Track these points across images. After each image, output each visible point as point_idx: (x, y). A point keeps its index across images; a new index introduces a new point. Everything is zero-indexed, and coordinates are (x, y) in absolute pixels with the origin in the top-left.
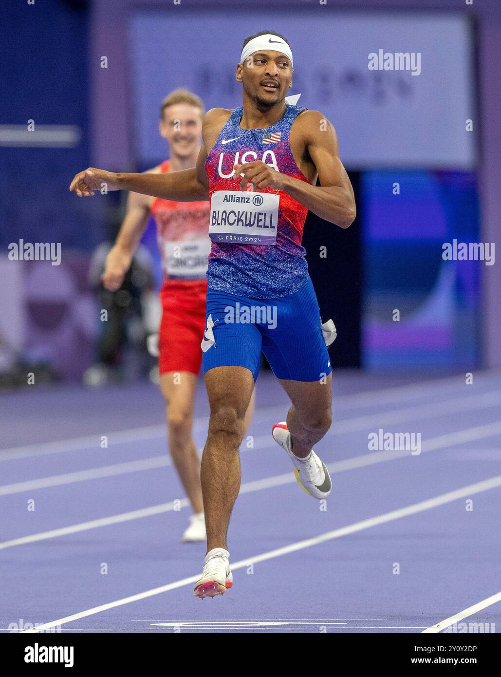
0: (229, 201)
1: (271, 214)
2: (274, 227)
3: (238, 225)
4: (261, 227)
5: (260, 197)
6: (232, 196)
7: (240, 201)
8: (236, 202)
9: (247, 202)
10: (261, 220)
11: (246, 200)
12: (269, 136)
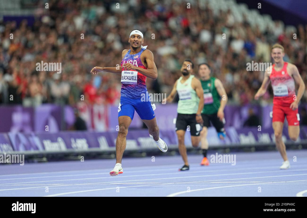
0: (125, 73)
1: (136, 76)
2: (136, 80)
4: (133, 80)
7: (128, 73)
9: (130, 74)
10: (133, 78)
12: (136, 56)
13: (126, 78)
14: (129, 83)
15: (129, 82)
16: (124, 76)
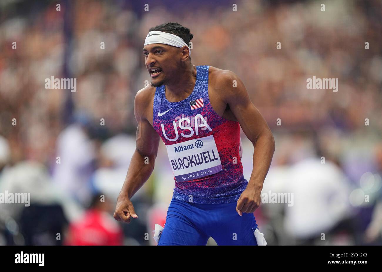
0: (179, 151)
1: (212, 150)
2: (217, 159)
3: (192, 166)
4: (208, 161)
5: (200, 142)
6: (180, 147)
7: (187, 149)
8: (185, 150)
9: (192, 148)
10: (207, 157)
11: (191, 147)
12: (195, 103)
13: (186, 162)
14: (200, 174)
15: (199, 172)
16: (179, 159)
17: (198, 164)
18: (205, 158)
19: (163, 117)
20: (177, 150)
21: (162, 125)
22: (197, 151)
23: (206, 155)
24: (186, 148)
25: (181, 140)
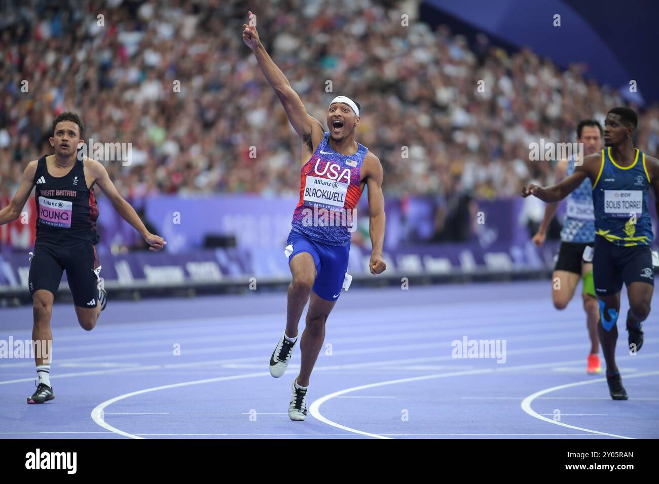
17: (327, 199)
18: (335, 197)
19: (323, 155)
20: (316, 182)
21: (319, 160)
22: (331, 189)
23: (336, 195)
24: (324, 183)
25: (325, 176)
